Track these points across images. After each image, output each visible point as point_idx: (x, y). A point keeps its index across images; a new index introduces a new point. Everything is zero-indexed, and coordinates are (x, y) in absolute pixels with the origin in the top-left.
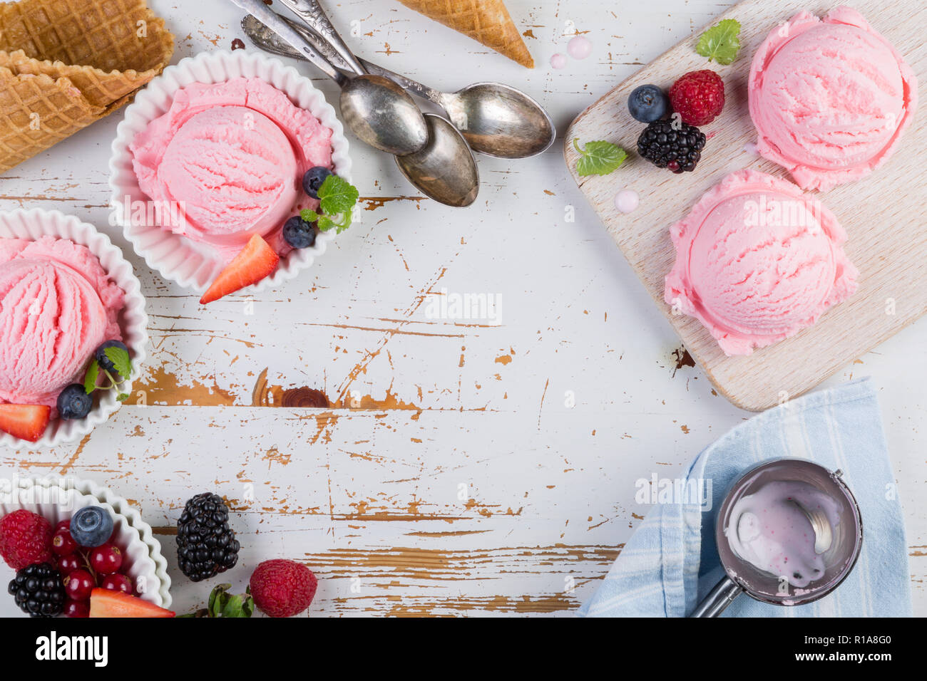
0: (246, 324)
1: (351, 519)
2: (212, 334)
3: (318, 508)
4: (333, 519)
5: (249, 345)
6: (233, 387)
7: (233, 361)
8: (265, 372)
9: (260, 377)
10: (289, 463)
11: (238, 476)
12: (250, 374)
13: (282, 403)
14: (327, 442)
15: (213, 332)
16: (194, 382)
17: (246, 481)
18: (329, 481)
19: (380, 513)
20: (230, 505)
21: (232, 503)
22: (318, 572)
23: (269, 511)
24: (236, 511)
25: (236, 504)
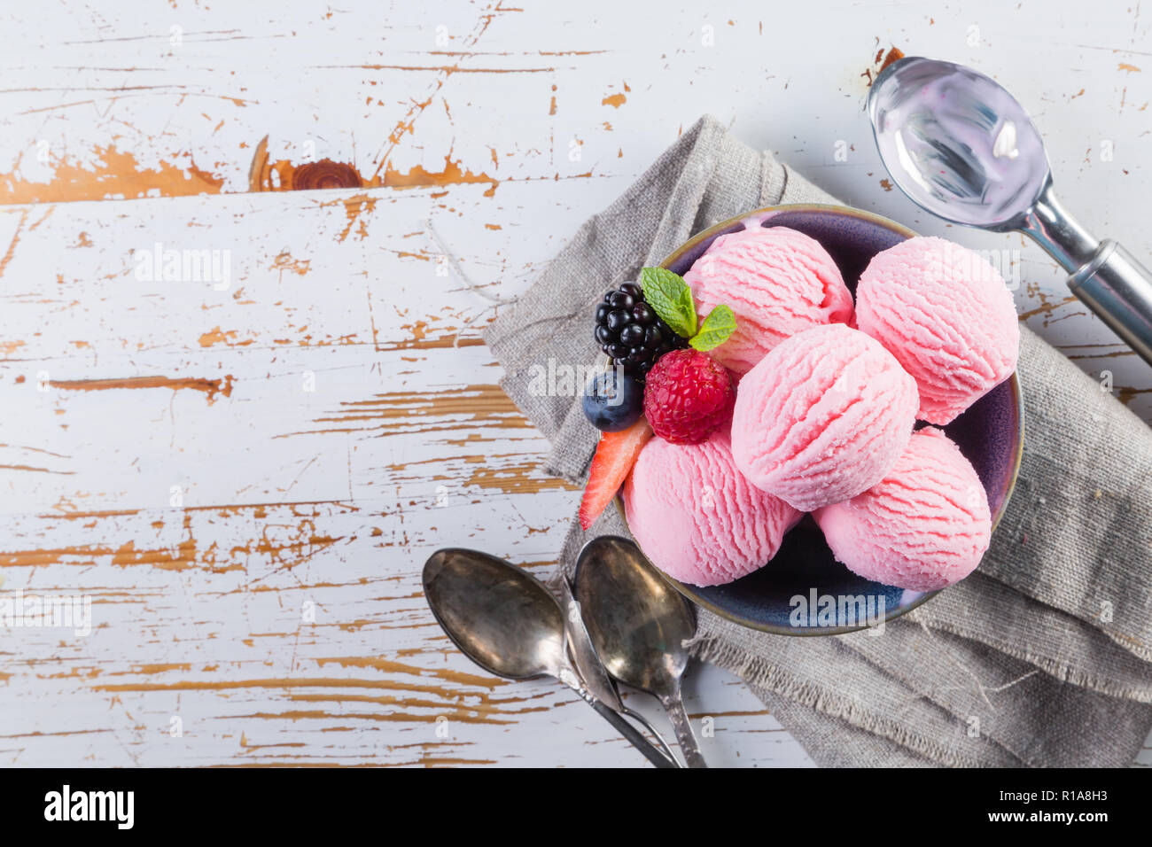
0: (233, 73)
1: (405, 348)
2: (183, 91)
3: (354, 336)
4: (377, 349)
5: (239, 103)
6: (219, 166)
7: (218, 128)
8: (264, 142)
9: (258, 150)
10: (308, 272)
11: (235, 296)
12: (243, 145)
13: (298, 185)
14: (362, 237)
15: (183, 87)
16: (162, 162)
17: (247, 302)
18: (369, 295)
19: (446, 337)
20: (225, 340)
21: (228, 337)
22: (362, 429)
23: (284, 345)
24: (236, 347)
25: (234, 337)
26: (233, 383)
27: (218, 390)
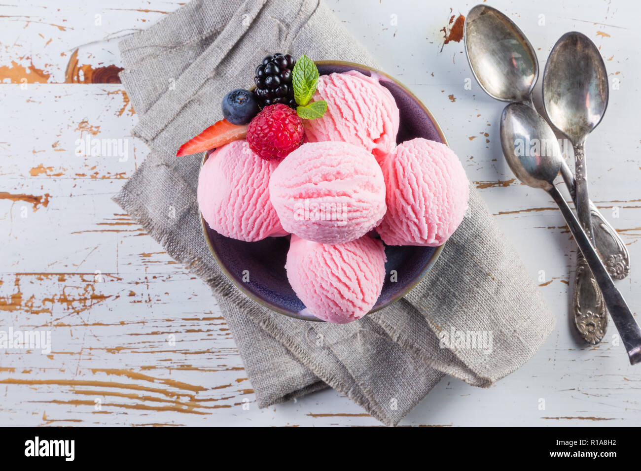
0: (59, 10)
2: (28, 19)
3: (124, 173)
5: (62, 28)
6: (48, 66)
7: (48, 43)
8: (76, 53)
9: (71, 57)
10: (98, 133)
11: (53, 146)
12: (62, 54)
13: (95, 80)
14: (132, 114)
15: (28, 17)
16: (13, 62)
17: (60, 150)
18: (135, 149)
20: (46, 172)
21: (48, 171)
22: (126, 231)
23: (81, 177)
24: (52, 177)
25: (52, 171)
26: (49, 199)
27: (40, 203)
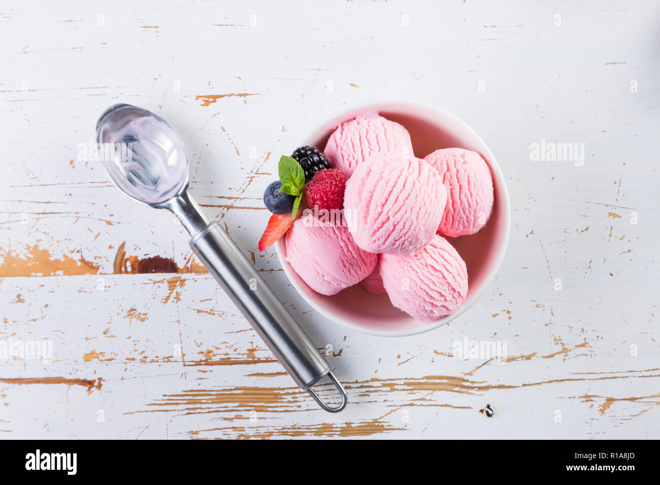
0: (106, 206)
1: (200, 365)
2: (77, 215)
3: (172, 357)
4: (185, 365)
5: (109, 223)
6: (97, 259)
7: (96, 237)
8: (123, 245)
9: (119, 250)
10: (146, 320)
11: (104, 333)
12: (110, 247)
13: (141, 271)
14: (177, 301)
15: (78, 213)
16: (64, 255)
17: (111, 336)
18: (180, 334)
19: (224, 359)
20: (98, 357)
21: (100, 356)
22: (175, 410)
23: (131, 361)
24: (104, 362)
25: (103, 356)
26: (102, 382)
27: (94, 386)
